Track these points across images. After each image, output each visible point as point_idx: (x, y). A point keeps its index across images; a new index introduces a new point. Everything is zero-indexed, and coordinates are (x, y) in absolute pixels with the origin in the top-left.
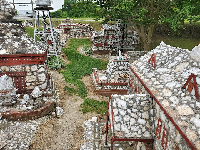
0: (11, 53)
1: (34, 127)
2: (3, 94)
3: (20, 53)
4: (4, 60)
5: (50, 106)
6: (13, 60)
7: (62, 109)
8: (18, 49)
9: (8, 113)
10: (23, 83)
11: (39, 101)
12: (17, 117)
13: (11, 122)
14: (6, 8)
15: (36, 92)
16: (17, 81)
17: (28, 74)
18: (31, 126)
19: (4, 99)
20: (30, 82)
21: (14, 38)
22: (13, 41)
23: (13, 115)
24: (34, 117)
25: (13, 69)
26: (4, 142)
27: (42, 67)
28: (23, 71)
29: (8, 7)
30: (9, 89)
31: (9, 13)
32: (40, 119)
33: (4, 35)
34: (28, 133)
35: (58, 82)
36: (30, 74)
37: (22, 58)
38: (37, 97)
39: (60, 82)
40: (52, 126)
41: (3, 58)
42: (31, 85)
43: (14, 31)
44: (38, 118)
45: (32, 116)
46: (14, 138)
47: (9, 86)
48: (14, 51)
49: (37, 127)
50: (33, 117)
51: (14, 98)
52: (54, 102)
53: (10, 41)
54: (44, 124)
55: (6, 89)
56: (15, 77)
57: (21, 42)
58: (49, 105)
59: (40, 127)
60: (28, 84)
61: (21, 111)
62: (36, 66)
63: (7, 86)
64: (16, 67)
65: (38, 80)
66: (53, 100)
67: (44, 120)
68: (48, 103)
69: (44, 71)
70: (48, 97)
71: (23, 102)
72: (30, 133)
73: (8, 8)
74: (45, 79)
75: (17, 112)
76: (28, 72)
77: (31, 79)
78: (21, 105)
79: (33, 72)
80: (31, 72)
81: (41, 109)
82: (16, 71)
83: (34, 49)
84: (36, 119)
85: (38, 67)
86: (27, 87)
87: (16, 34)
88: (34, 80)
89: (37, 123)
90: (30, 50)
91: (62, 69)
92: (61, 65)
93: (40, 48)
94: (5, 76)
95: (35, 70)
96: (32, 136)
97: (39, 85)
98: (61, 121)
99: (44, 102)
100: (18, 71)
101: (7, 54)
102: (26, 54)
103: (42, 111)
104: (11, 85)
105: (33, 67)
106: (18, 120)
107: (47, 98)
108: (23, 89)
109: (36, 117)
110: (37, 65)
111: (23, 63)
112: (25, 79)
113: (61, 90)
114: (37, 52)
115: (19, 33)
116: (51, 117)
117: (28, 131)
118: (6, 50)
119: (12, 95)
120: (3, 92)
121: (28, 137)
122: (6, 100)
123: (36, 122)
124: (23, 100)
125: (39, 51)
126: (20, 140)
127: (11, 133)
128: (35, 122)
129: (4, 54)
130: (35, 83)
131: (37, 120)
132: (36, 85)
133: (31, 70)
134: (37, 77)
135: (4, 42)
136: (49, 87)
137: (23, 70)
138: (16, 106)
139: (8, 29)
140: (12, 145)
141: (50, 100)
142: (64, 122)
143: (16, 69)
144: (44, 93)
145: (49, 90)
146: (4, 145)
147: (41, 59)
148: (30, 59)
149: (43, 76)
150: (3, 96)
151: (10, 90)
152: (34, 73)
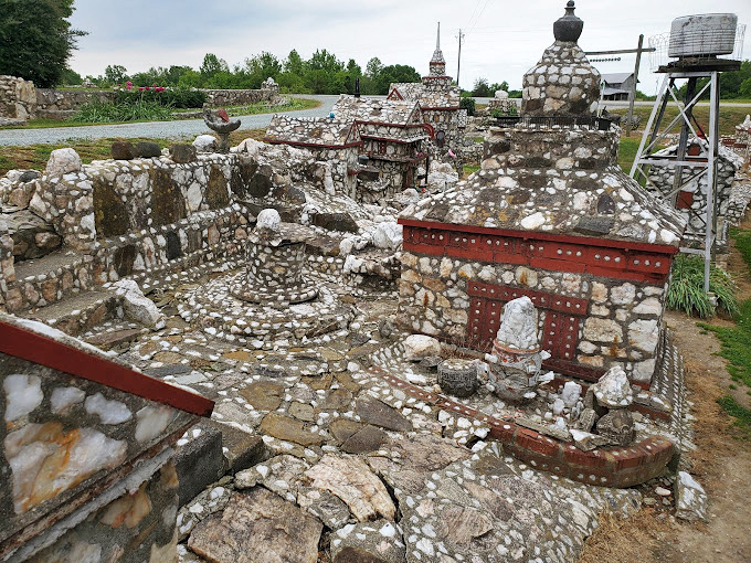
0: (557, 227)
1: (580, 514)
2: (505, 360)
3: (588, 232)
4: (532, 247)
5: (656, 457)
6: (560, 252)
7: (702, 490)
8: (582, 216)
9: (507, 427)
10: (569, 337)
11: (619, 422)
12: (530, 451)
13: (511, 460)
14: (576, 75)
15: (613, 386)
16: (553, 325)
17: (594, 310)
18: (570, 505)
19: (504, 376)
20: (593, 343)
21: (576, 178)
22: (573, 186)
23: (520, 439)
24: (587, 474)
25: (549, 282)
26: (484, 517)
27: (654, 296)
28: (583, 296)
29: (585, 72)
30: (525, 346)
31: (580, 92)
32: (607, 491)
33: (550, 165)
34: (558, 523)
35: (692, 365)
36: (605, 312)
37: (590, 249)
38: (612, 403)
39: (704, 372)
40: (651, 543)
41: (530, 241)
42: (597, 353)
43: (583, 152)
44: (598, 484)
45: (581, 467)
46: (515, 519)
47: (529, 338)
48: (569, 223)
49: (591, 519)
50: (583, 471)
51: (532, 383)
52: (671, 447)
53: (561, 185)
54: (618, 517)
55: (517, 343)
56: (550, 311)
57: (600, 191)
58: (650, 451)
59: (602, 521)
60: (587, 347)
61: (547, 435)
62: (633, 288)
63: (524, 334)
64: (560, 278)
65: (627, 343)
66: (671, 437)
67: (622, 503)
68: (649, 441)
69: (658, 314)
70: (652, 418)
71: (559, 406)
72: (564, 527)
73: (582, 76)
74: (655, 344)
75: (533, 434)
76: (599, 305)
77: (601, 330)
78: (548, 415)
79: (614, 308)
80: (608, 307)
81: (616, 454)
82: (559, 292)
83: (643, 222)
84: (593, 484)
85: (640, 295)
86: (579, 357)
87: (586, 165)
88: (612, 339)
89: (593, 501)
90: (625, 224)
91: (719, 316)
92: (719, 300)
93: (663, 222)
94: (525, 301)
95: (625, 301)
96: (570, 543)
97: (625, 361)
98: (689, 537)
99: (634, 433)
100: (563, 293)
101: (545, 228)
102: (606, 237)
103: (621, 463)
104: (534, 338)
105: (620, 288)
106: (533, 462)
107: (646, 421)
108: (566, 358)
109: (593, 477)
110: (639, 287)
111: (589, 270)
112: (581, 325)
113: (704, 404)
114: (652, 237)
115: (598, 160)
116: (649, 501)
117: (561, 520)
118: (545, 216)
119: (531, 369)
120: (505, 352)
121: (558, 538)
122: (508, 381)
123: (590, 498)
124: (556, 396)
125: (658, 233)
126: (533, 536)
127: (510, 501)
128: (586, 495)
129: (536, 229)
130: (613, 351)
131: (594, 489)
132: (615, 358)
133: (609, 300)
134: (626, 331)
135: (542, 189)
136: (661, 379)
137: (581, 292)
138: (534, 410)
139: (565, 146)
140: (508, 541)
141: (655, 433)
142: (706, 548)
143: (560, 287)
144: (640, 396)
145: (659, 393)
146: (485, 531)
147: (658, 264)
148: (617, 259)
149: (649, 331)
150: (503, 363)
151: (529, 352)
152: (618, 311)
